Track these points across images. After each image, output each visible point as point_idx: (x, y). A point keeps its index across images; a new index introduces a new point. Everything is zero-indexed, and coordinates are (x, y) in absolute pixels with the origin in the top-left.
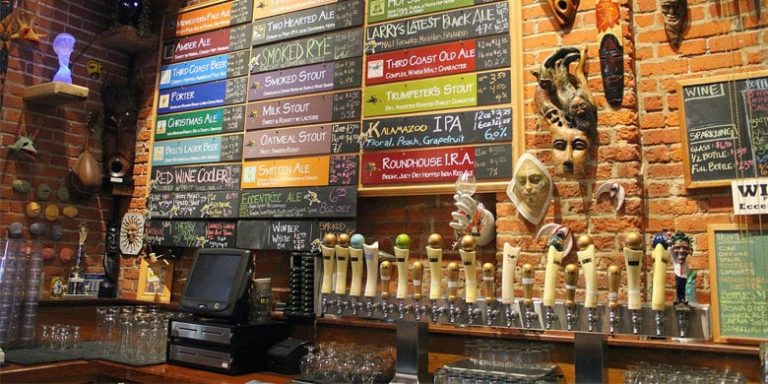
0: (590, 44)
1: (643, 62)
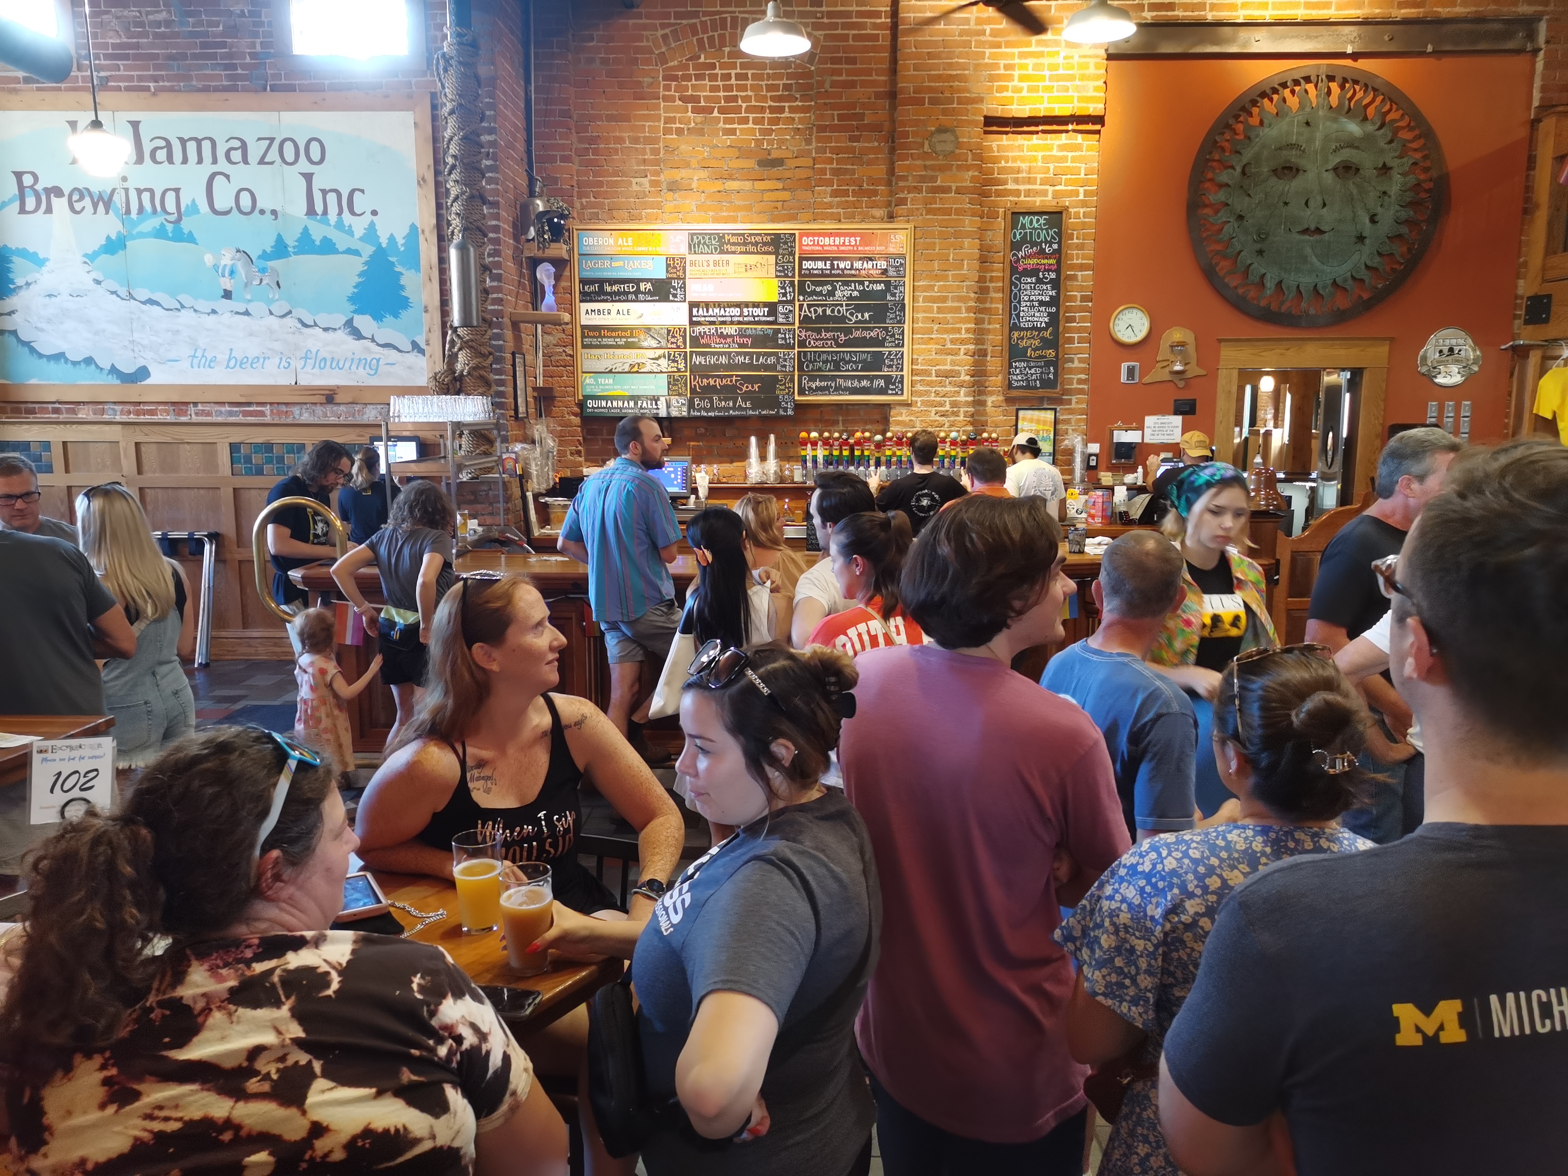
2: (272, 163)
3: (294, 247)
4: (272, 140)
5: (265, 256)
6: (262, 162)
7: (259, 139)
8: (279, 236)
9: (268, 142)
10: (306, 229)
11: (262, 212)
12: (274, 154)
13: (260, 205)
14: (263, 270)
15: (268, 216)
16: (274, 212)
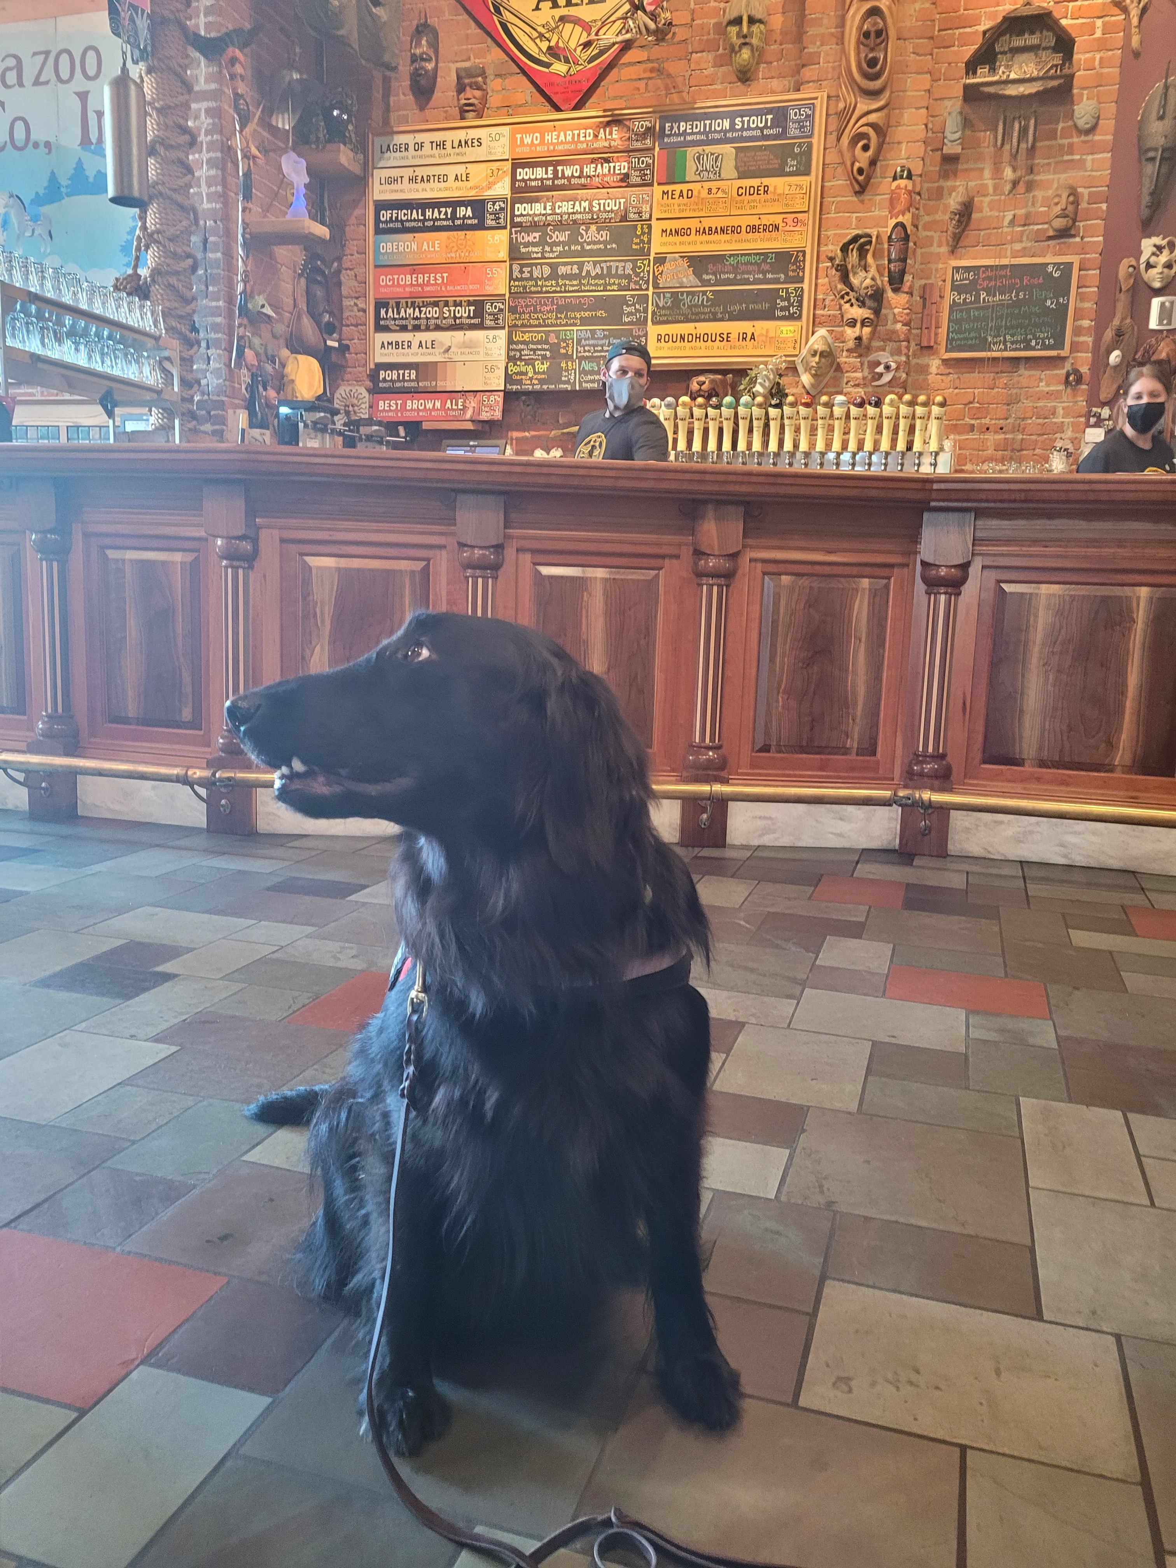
0: (881, 230)
1: (923, 250)
2: (47, 83)
3: (67, 187)
4: (47, 53)
5: (38, 201)
6: (37, 83)
7: (35, 54)
8: (53, 173)
9: (42, 57)
10: (80, 162)
11: (36, 145)
12: (48, 74)
13: (33, 137)
14: (35, 219)
15: (42, 149)
16: (48, 145)
